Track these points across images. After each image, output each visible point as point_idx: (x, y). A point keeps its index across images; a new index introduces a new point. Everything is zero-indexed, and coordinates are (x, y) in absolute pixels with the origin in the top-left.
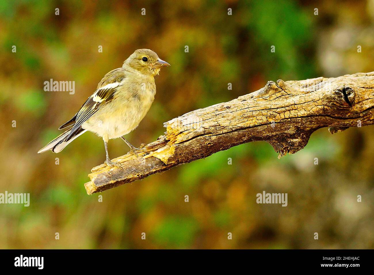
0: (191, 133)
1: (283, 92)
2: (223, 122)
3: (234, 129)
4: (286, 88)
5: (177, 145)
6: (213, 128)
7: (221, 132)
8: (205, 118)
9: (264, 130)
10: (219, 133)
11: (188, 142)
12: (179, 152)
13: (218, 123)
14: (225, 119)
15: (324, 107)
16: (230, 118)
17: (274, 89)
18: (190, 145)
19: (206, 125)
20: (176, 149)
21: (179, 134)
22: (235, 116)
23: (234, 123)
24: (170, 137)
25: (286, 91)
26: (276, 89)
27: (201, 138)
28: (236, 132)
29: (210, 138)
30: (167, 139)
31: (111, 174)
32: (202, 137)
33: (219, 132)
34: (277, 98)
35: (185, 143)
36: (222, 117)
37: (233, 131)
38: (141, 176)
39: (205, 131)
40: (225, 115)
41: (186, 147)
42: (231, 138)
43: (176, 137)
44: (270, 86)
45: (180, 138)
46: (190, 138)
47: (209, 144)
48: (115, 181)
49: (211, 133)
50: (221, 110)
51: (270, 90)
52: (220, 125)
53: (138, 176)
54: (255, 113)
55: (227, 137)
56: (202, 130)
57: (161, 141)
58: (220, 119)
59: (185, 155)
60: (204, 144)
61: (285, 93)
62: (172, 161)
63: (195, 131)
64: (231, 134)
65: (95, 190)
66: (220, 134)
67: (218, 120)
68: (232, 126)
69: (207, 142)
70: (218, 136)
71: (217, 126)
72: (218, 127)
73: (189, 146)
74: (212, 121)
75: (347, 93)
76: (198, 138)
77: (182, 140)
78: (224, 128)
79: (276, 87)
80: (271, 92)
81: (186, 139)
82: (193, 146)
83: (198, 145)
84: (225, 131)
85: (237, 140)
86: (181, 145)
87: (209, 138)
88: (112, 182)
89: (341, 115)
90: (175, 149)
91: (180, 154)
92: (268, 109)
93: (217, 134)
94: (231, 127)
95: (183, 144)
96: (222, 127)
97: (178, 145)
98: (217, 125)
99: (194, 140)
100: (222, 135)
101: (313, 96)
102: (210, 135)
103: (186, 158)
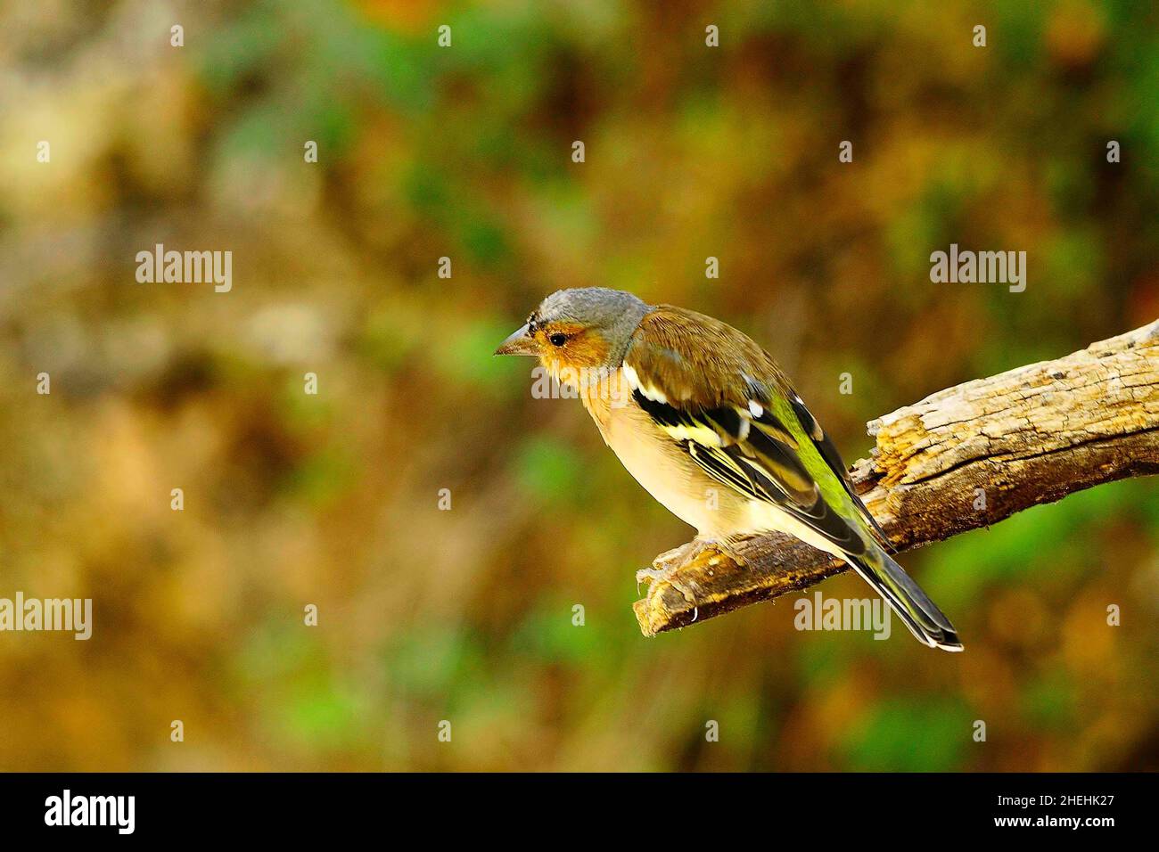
0: (950, 453)
2: (1046, 420)
3: (1076, 441)
5: (908, 488)
6: (1015, 438)
7: (1040, 450)
8: (989, 408)
10: (1033, 453)
11: (939, 479)
12: (914, 508)
13: (1029, 422)
14: (1052, 409)
16: (1065, 407)
18: (947, 487)
19: (994, 429)
20: (906, 498)
21: (912, 455)
22: (1079, 401)
23: (1076, 421)
24: (887, 462)
27: (979, 468)
28: (1083, 450)
29: (1006, 467)
30: (878, 470)
31: (711, 573)
32: (981, 464)
33: (1033, 448)
35: (930, 482)
36: (1043, 405)
37: (1074, 446)
38: (802, 579)
39: (991, 447)
40: (1049, 399)
41: (936, 494)
42: (1069, 468)
43: (906, 463)
45: (915, 468)
46: (946, 466)
47: (1002, 484)
48: (723, 596)
49: (1007, 452)
50: (1040, 383)
52: (1034, 429)
53: (791, 579)
54: (1138, 393)
55: (1056, 464)
56: (984, 441)
57: (859, 477)
58: (1034, 412)
59: (931, 516)
60: (989, 484)
62: (893, 535)
63: (962, 445)
64: (1067, 456)
65: (665, 623)
66: (1036, 456)
67: (1029, 413)
68: (1071, 431)
69: (998, 480)
70: (1030, 460)
71: (1026, 430)
72: (1029, 434)
73: (943, 489)
74: (1013, 418)
76: (971, 466)
77: (924, 472)
78: (1048, 436)
81: (934, 471)
82: (956, 490)
83: (970, 487)
84: (1049, 446)
85: (1085, 471)
86: (921, 488)
87: (1002, 466)
88: (716, 597)
90: (904, 500)
91: (917, 515)
93: (1028, 454)
94: (1068, 434)
95: (926, 485)
96: (1040, 436)
97: (910, 487)
98: (1028, 427)
99: (958, 471)
100: (1043, 458)
102: (1005, 457)
103: (933, 526)
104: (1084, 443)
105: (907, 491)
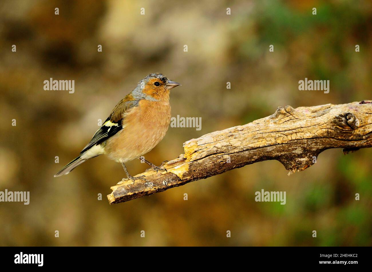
0: (205, 152)
1: (291, 116)
2: (235, 142)
3: (245, 149)
4: (294, 113)
5: (191, 162)
6: (225, 148)
7: (233, 152)
8: (218, 139)
9: (273, 150)
10: (231, 153)
11: (201, 160)
12: (193, 168)
13: (230, 143)
14: (237, 140)
15: (328, 130)
16: (241, 139)
17: (282, 114)
18: (204, 162)
19: (219, 145)
20: (190, 166)
21: (193, 153)
22: (246, 137)
23: (244, 143)
24: (187, 155)
25: (294, 115)
26: (284, 114)
27: (214, 157)
28: (247, 152)
29: (222, 157)
30: (184, 157)
31: (130, 186)
32: (214, 156)
33: (231, 151)
34: (286, 121)
35: (198, 161)
36: (235, 138)
37: (244, 151)
38: (158, 189)
39: (217, 150)
40: (237, 136)
41: (200, 165)
42: (243, 157)
43: (192, 155)
44: (279, 111)
45: (194, 156)
46: (203, 156)
47: (221, 162)
48: (132, 193)
49: (223, 152)
50: (234, 132)
51: (279, 115)
52: (231, 145)
53: (154, 189)
54: (265, 135)
55: (238, 156)
56: (215, 149)
57: (180, 159)
58: (232, 140)
59: (199, 171)
60: (217, 162)
61: (293, 117)
62: (187, 177)
63: (209, 150)
64: (242, 154)
65: (114, 201)
66: (232, 153)
67: (230, 141)
68: (243, 146)
69: (219, 161)
70: (230, 155)
71: (229, 146)
72: (230, 147)
73: (202, 163)
74: (225, 142)
75: (347, 118)
76: (211, 156)
77: (196, 158)
78: (235, 148)
79: (285, 112)
80: (280, 116)
81: (199, 158)
82: (206, 163)
83: (211, 162)
84: (236, 151)
85: (248, 158)
86: (195, 162)
87: (221, 157)
88: (130, 194)
89: (344, 137)
91: (194, 171)
92: (277, 132)
93: (229, 153)
94: (242, 147)
95: (197, 162)
96: (233, 147)
98: (229, 145)
99: (207, 158)
100: (234, 154)
101: (319, 120)
102: (222, 154)
103: (200, 174)
104: (247, 150)
105: (191, 163)
